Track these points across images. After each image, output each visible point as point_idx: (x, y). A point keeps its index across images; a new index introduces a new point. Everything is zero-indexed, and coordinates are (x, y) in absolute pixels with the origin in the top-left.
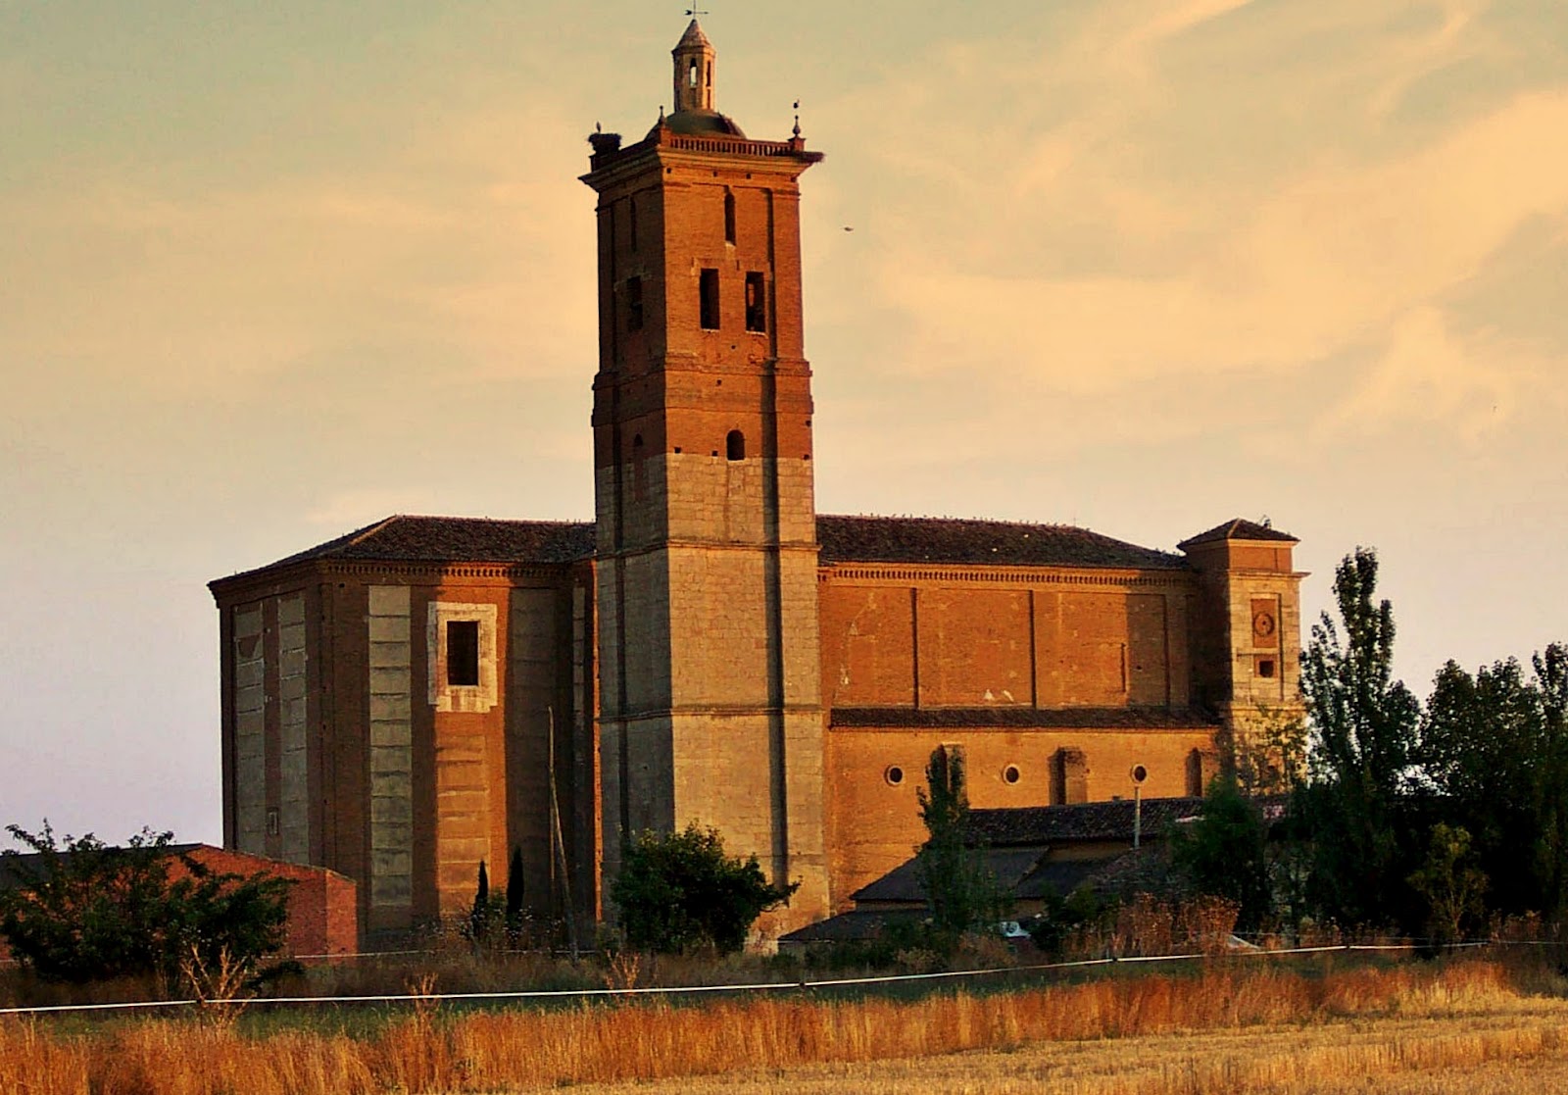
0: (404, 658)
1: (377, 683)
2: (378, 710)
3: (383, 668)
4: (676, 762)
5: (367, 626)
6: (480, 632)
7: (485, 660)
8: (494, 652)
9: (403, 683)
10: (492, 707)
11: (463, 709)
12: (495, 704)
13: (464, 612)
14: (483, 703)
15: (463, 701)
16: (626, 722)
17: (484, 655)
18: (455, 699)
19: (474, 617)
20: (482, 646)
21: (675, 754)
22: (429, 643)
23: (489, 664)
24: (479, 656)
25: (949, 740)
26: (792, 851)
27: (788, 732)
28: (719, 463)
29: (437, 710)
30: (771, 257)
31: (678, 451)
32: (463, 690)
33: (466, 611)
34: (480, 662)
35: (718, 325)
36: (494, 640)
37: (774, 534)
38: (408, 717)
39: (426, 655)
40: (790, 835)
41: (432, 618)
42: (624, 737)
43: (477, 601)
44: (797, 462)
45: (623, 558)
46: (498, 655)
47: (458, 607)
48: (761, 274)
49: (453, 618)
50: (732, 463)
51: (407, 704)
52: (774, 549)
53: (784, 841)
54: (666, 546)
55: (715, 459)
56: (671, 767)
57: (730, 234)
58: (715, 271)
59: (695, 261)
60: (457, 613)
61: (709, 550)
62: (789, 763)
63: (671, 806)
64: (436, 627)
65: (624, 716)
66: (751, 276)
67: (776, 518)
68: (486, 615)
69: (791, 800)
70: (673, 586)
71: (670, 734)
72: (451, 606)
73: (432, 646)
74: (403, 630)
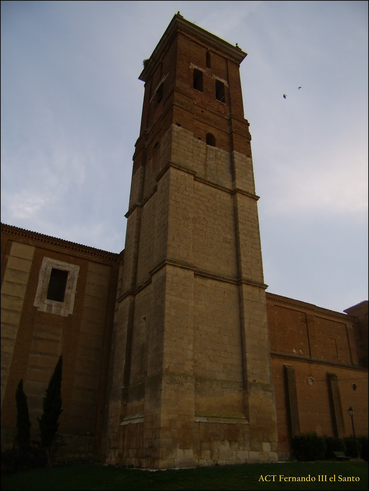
0: (25, 279)
1: (6, 289)
3: (12, 282)
4: (167, 297)
5: (7, 259)
6: (69, 277)
7: (70, 291)
8: (75, 288)
9: (22, 292)
10: (69, 315)
11: (53, 312)
12: (71, 313)
13: (62, 266)
14: (65, 312)
15: (53, 308)
16: (135, 295)
17: (69, 288)
18: (50, 306)
19: (67, 269)
20: (68, 284)
21: (167, 291)
22: (40, 276)
23: (71, 292)
24: (67, 288)
25: (287, 364)
26: (250, 380)
27: (245, 296)
28: (202, 144)
29: (38, 310)
30: (228, 79)
31: (179, 125)
32: (54, 303)
33: (63, 266)
34: (67, 291)
35: (202, 91)
36: (76, 282)
37: (234, 185)
38: (20, 310)
39: (38, 281)
40: (249, 367)
41: (44, 265)
42: (133, 304)
43: (69, 262)
44: (244, 156)
45: (142, 206)
46: (77, 289)
47: (60, 263)
48: (223, 83)
49: (56, 267)
50: (208, 146)
51: (21, 303)
52: (233, 192)
53: (244, 372)
54: (169, 167)
55: (200, 141)
56: (163, 302)
57: (208, 65)
58: (201, 72)
59: (191, 64)
60: (58, 265)
61: (195, 180)
62: (246, 315)
63: (161, 331)
64: (46, 269)
65: (134, 291)
66: (218, 82)
67: (233, 179)
68: (73, 270)
69: (248, 342)
70: (171, 187)
71: (164, 278)
72: (56, 261)
73: (41, 278)
74: (27, 266)
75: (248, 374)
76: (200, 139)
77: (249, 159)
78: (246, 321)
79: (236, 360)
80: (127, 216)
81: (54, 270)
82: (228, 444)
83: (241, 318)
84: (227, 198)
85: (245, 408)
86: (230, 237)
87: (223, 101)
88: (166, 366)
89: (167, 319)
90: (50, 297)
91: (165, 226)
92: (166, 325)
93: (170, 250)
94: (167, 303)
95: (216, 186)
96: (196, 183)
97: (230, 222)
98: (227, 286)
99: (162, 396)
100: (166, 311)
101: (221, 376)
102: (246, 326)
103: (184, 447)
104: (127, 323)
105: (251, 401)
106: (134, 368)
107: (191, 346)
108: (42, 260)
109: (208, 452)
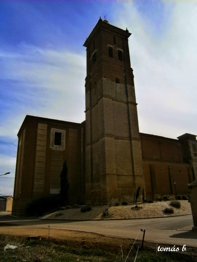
0: (45, 138)
1: (38, 143)
2: (38, 148)
3: (40, 140)
4: (106, 148)
5: (37, 131)
6: (62, 135)
8: (65, 139)
9: (44, 143)
10: (64, 150)
11: (58, 150)
12: (64, 149)
14: (62, 149)
15: (57, 148)
16: (92, 145)
17: (63, 140)
19: (61, 132)
20: (62, 138)
21: (106, 146)
23: (63, 141)
25: (151, 163)
26: (136, 174)
27: (133, 144)
28: (114, 83)
29: (52, 149)
30: (123, 49)
31: (105, 77)
32: (57, 146)
33: (59, 131)
34: (62, 141)
35: (113, 57)
36: (65, 137)
37: (127, 100)
38: (45, 150)
39: (50, 138)
40: (135, 170)
41: (52, 131)
42: (92, 148)
43: (61, 129)
44: (131, 86)
45: (91, 109)
46: (66, 140)
47: (58, 130)
48: (121, 51)
49: (57, 132)
50: (117, 84)
51: (45, 148)
52: (127, 103)
53: (133, 172)
54: (102, 97)
55: (113, 82)
56: (104, 150)
57: (115, 43)
58: (112, 48)
59: (108, 44)
60: (57, 131)
61: (113, 100)
62: (133, 152)
63: (105, 160)
64: (53, 133)
65: (92, 143)
66: (119, 51)
67: (127, 97)
68: (63, 132)
69: (134, 161)
70: (104, 106)
71: (104, 142)
72: (56, 129)
73: (51, 137)
74: (45, 133)
75: (135, 172)
76: (113, 81)
77: (133, 87)
78: (134, 153)
79: (131, 168)
80: (85, 112)
81: (56, 133)
82: (129, 196)
83: (132, 152)
84: (125, 105)
85: (134, 184)
86: (127, 122)
87: (122, 60)
88: (107, 172)
89: (106, 156)
90: (56, 144)
91: (103, 122)
92: (106, 158)
93: (105, 131)
94: (106, 151)
95: (121, 102)
96: (113, 102)
97: (127, 116)
98: (126, 141)
99: (107, 182)
100: (106, 153)
101: (125, 174)
102: (134, 155)
103: (115, 198)
104: (90, 155)
105: (136, 182)
106: (94, 172)
107: (115, 165)
108: (51, 129)
109: (123, 199)
